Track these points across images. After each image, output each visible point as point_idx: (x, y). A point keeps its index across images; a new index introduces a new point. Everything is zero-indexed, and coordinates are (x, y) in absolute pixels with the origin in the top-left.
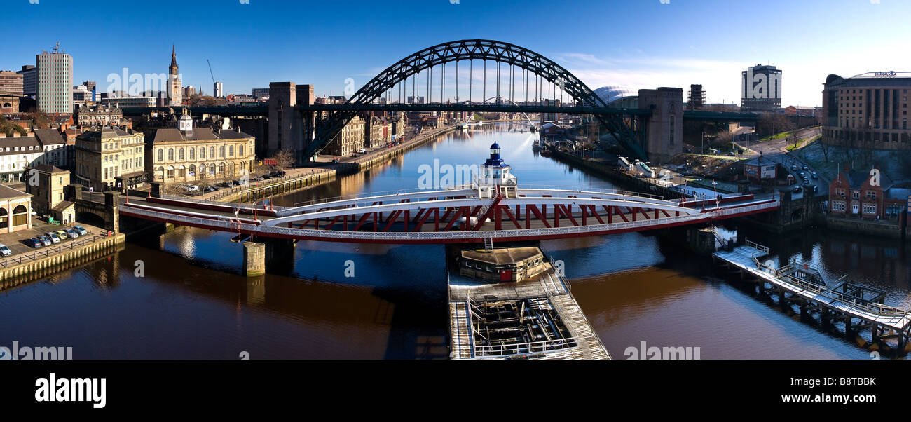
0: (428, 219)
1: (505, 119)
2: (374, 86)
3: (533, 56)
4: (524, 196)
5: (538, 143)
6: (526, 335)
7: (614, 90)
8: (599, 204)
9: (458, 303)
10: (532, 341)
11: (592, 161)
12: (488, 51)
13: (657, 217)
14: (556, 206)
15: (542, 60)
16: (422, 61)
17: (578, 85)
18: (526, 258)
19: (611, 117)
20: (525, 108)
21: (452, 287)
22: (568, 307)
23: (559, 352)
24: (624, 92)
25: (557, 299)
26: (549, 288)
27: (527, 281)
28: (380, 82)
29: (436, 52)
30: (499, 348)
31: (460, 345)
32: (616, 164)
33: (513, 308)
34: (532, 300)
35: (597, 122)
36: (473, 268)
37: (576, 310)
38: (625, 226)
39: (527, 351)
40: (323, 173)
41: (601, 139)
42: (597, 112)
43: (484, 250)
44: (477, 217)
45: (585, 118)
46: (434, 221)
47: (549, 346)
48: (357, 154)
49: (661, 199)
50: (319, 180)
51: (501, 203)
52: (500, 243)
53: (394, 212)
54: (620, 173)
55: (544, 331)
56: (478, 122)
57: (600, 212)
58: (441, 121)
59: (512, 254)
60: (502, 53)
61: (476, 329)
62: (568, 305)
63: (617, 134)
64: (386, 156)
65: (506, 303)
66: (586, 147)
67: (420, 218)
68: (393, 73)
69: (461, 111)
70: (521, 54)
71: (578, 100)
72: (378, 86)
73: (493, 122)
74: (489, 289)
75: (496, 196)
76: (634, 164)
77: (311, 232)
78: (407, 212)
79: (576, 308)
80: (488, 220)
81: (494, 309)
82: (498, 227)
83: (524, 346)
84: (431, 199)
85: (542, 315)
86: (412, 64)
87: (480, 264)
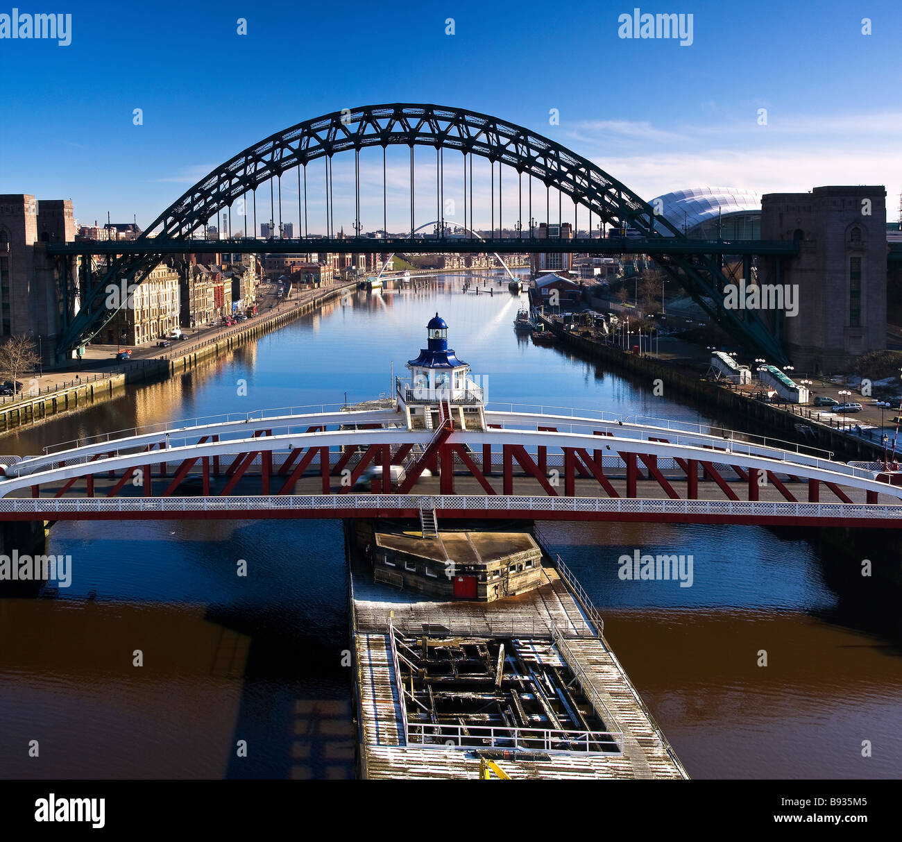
0: (308, 468)
1: (456, 266)
2: (194, 202)
3: (512, 132)
4: (498, 427)
5: (525, 316)
6: (509, 711)
7: (697, 198)
8: (666, 453)
9: (370, 636)
10: (520, 725)
11: (647, 359)
12: (418, 127)
13: (813, 497)
14: (568, 451)
15: (530, 139)
16: (287, 152)
17: (613, 191)
18: (506, 554)
19: (691, 261)
20: (498, 244)
21: (359, 603)
22: (598, 667)
23: (579, 757)
24: (725, 202)
25: (574, 647)
26: (555, 620)
27: (508, 602)
28: (205, 194)
29: (312, 133)
30: (455, 731)
31: (377, 720)
32: (706, 366)
33: (481, 654)
34: (521, 642)
35: (658, 271)
36: (399, 568)
37: (615, 676)
38: (730, 508)
39: (511, 744)
40: (99, 382)
41: (668, 311)
42: (656, 248)
43: (418, 534)
44: (404, 465)
45: (629, 263)
46: (319, 474)
47: (556, 739)
48: (165, 342)
49: (826, 456)
50: (91, 395)
51: (452, 439)
52: (451, 521)
53: (242, 455)
54: (716, 388)
55: (546, 707)
56: (402, 274)
57: (667, 470)
58: (327, 273)
59: (477, 543)
60: (447, 131)
61: (408, 688)
62: (597, 663)
63: (707, 300)
64: (221, 343)
65: (467, 643)
66: (634, 326)
67: (292, 468)
68: (231, 176)
69: (367, 252)
70: (485, 129)
71: (613, 223)
72: (202, 203)
73: (431, 273)
74: (431, 612)
75: (442, 425)
76: (753, 371)
77: (79, 503)
78: (267, 455)
79: (614, 672)
80: (426, 473)
81: (443, 653)
82: (447, 488)
83: (506, 733)
84: (312, 429)
85: (541, 674)
86: (267, 158)
87: (413, 560)
